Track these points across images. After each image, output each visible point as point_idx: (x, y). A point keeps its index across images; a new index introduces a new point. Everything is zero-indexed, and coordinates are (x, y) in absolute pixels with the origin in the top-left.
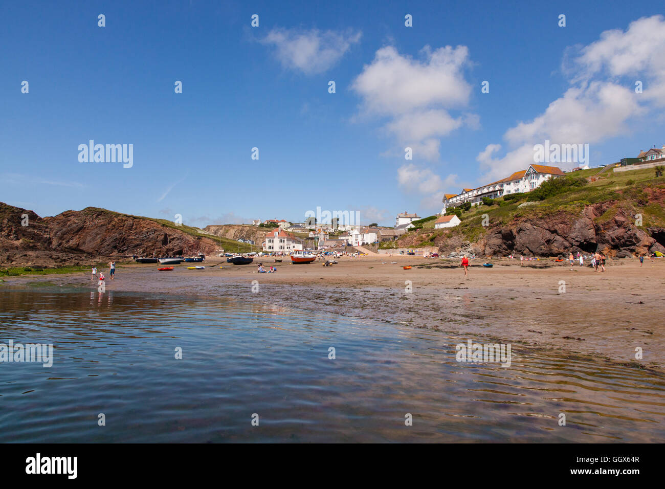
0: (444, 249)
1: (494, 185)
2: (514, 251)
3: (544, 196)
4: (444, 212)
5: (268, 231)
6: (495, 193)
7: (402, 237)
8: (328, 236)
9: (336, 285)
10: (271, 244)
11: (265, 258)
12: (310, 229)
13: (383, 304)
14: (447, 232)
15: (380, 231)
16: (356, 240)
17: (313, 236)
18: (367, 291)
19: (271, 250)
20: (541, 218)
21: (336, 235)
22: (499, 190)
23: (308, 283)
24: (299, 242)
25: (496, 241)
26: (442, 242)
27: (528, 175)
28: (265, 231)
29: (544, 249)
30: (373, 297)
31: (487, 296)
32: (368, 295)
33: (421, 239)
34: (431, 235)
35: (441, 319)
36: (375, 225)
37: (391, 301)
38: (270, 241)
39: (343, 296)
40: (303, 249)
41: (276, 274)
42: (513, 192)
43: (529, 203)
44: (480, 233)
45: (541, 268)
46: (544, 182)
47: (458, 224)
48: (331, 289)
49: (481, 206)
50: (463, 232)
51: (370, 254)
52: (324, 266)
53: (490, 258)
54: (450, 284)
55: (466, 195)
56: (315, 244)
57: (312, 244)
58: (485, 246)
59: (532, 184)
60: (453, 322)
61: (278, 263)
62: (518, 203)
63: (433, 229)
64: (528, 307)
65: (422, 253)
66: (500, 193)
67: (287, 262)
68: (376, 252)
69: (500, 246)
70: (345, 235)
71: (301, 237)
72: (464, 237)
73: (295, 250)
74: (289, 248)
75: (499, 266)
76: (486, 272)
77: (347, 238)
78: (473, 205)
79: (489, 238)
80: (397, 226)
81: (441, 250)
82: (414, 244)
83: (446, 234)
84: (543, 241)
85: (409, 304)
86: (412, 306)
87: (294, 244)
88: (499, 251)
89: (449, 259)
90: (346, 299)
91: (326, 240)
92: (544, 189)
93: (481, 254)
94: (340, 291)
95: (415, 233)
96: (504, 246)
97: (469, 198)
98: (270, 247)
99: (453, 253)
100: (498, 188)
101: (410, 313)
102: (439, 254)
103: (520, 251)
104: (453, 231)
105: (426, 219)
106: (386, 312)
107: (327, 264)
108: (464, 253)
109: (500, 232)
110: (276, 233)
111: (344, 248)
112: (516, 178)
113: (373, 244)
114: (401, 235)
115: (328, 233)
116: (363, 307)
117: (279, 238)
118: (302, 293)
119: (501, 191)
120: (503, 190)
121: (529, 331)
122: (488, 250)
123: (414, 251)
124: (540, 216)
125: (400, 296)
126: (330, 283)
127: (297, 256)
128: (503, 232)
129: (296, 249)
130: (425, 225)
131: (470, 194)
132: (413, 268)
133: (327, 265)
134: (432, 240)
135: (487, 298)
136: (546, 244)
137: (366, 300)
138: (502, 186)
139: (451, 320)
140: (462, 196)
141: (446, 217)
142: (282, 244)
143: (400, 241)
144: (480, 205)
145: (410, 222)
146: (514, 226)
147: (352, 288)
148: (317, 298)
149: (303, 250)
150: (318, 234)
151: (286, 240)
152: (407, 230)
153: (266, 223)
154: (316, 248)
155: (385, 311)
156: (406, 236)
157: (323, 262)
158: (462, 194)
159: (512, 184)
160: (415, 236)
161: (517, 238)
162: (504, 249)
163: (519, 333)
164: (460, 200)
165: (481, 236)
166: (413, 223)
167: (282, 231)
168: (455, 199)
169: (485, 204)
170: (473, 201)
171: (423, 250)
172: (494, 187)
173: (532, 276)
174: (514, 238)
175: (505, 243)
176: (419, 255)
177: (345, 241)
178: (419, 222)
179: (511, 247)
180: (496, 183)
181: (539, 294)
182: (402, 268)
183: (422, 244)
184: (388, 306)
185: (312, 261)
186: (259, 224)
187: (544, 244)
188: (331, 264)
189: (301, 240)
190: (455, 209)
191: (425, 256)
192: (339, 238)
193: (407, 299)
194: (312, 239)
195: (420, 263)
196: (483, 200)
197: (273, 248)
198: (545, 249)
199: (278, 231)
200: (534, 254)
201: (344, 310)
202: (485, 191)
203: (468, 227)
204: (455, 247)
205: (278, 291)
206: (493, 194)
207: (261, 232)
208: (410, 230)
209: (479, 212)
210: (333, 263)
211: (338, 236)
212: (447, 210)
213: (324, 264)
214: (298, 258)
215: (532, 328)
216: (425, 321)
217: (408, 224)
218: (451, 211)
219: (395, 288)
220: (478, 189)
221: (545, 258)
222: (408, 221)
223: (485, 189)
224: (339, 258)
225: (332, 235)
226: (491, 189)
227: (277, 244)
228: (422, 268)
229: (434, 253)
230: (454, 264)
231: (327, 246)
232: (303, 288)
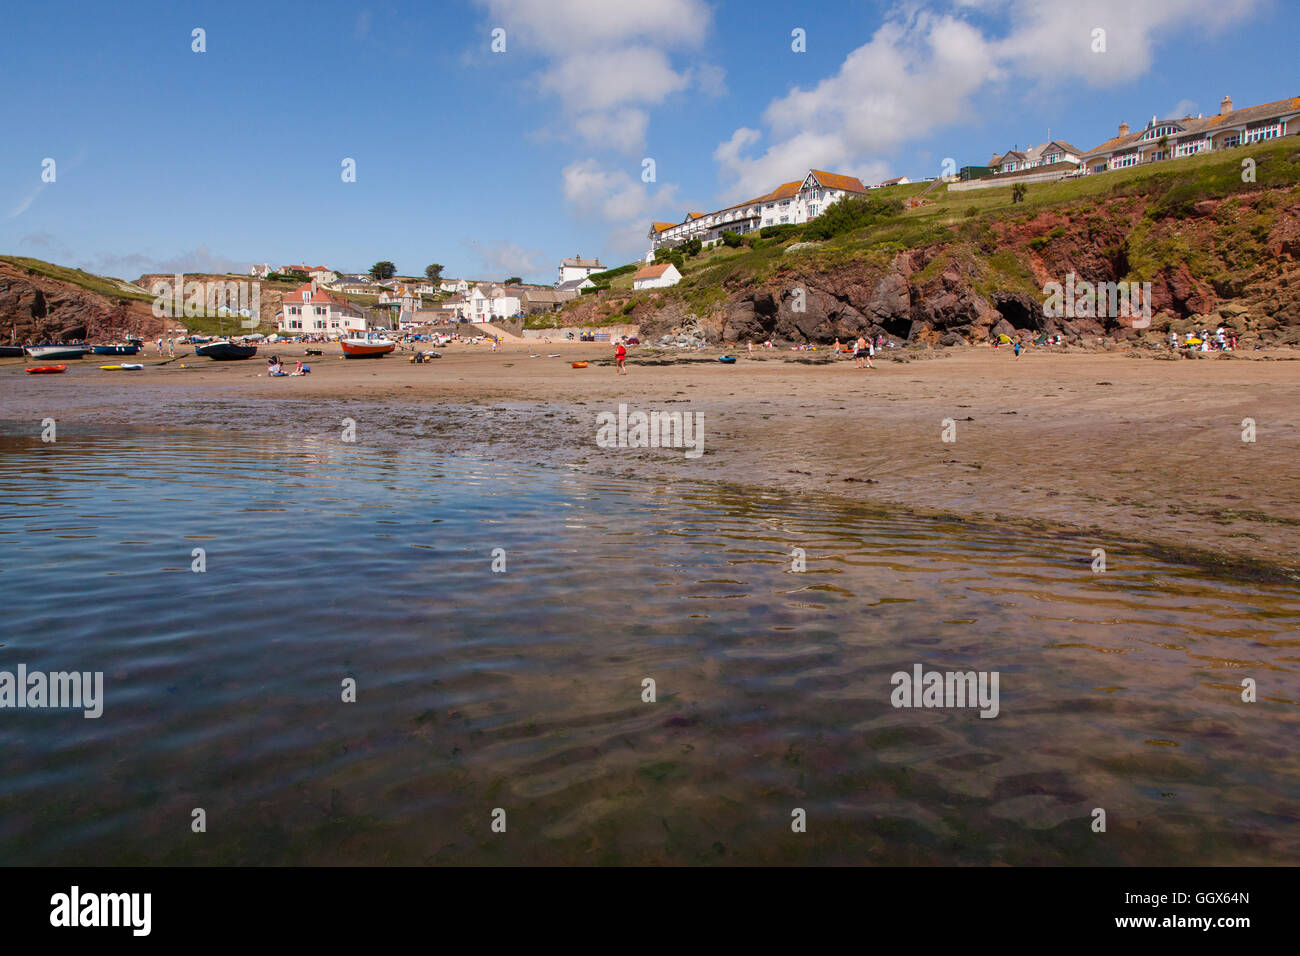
0: (650, 330)
1: (745, 206)
2: (774, 333)
3: (831, 233)
4: (651, 257)
5: (288, 290)
6: (746, 223)
7: (571, 305)
8: (420, 302)
9: (437, 399)
10: (295, 318)
11: (284, 346)
12: (381, 288)
13: (530, 433)
14: (656, 296)
15: (527, 293)
16: (479, 310)
17: (389, 301)
18: (501, 410)
19: (296, 330)
20: (823, 273)
21: (437, 299)
22: (754, 218)
23: (380, 397)
24: (358, 314)
25: (744, 314)
26: (646, 316)
27: (805, 190)
28: (281, 289)
29: (826, 329)
30: (511, 420)
31: (722, 415)
32: (503, 417)
33: (606, 311)
34: (626, 302)
35: (640, 458)
36: (517, 281)
37: (547, 426)
38: (294, 311)
39: (452, 420)
40: (367, 328)
41: (308, 378)
42: (777, 222)
43: (805, 245)
44: (716, 299)
45: (818, 363)
46: (832, 205)
47: (676, 282)
48: (427, 406)
49: (719, 248)
50: (685, 298)
51: (507, 338)
52: (413, 362)
53: (731, 347)
54: (657, 393)
55: (693, 225)
56: (393, 319)
57: (387, 318)
58: (723, 323)
59: (811, 208)
60: (661, 462)
61: (314, 358)
62: (785, 244)
63: (629, 291)
64: (791, 431)
65: (607, 337)
66: (755, 223)
67: (333, 355)
68: (519, 335)
69: (750, 324)
70: (457, 301)
71: (363, 304)
72: (687, 306)
73: (349, 330)
74: (338, 325)
75: (747, 361)
76: (723, 372)
77: (459, 306)
78: (705, 244)
79: (731, 309)
80: (561, 283)
81: (644, 332)
82: (593, 320)
83: (654, 300)
84: (824, 316)
85: (582, 432)
86: (586, 435)
87: (348, 318)
88: (748, 334)
89: (658, 348)
90: (459, 426)
91: (415, 309)
92: (831, 219)
93: (717, 339)
94: (447, 410)
95: (595, 299)
96: (758, 325)
97: (698, 231)
98: (294, 323)
99: (666, 337)
100: (751, 213)
101: (582, 448)
102: (640, 339)
103: (784, 334)
104: (667, 295)
105: (617, 270)
106: (537, 448)
107: (419, 358)
108: (686, 338)
109: (751, 298)
110: (305, 294)
111: (455, 327)
112: (784, 196)
113: (513, 319)
114: (567, 302)
115: (419, 296)
116: (493, 439)
117: (312, 304)
118: (368, 416)
119: (757, 219)
120: (760, 218)
121: (791, 472)
122: (729, 332)
123: (592, 334)
124: (822, 269)
125: (564, 417)
126: (425, 394)
127: (355, 341)
128: (757, 298)
129: (351, 327)
130: (614, 283)
131: (701, 223)
132: (590, 366)
133: (420, 361)
134: (628, 311)
135: (722, 418)
136: (829, 321)
137: (498, 425)
138: (758, 210)
139: (657, 459)
140: (685, 228)
141: (655, 267)
142: (320, 318)
143: (567, 314)
144: (718, 245)
145: (585, 276)
146: (777, 287)
147: (469, 405)
148: (397, 426)
149: (367, 330)
150: (397, 297)
151: (328, 308)
152: (580, 291)
153: (282, 272)
154: (396, 327)
155: (534, 446)
156: (577, 304)
157: (412, 355)
158: (685, 223)
159: (777, 206)
160: (596, 304)
161: (781, 309)
162: (757, 330)
163: (774, 476)
164: (682, 236)
165: (717, 304)
166: (592, 278)
167: (320, 291)
168: (671, 233)
169: (728, 243)
170: (704, 238)
171: (610, 332)
172: (745, 212)
173: (802, 377)
174: (775, 309)
175: (759, 319)
176: (603, 340)
177: (456, 312)
178: (603, 276)
179: (769, 326)
180: (748, 204)
181: (812, 409)
182: (570, 366)
183: (608, 319)
184: (540, 437)
185: (387, 353)
186: (266, 274)
187: (825, 321)
188: (427, 358)
189: (362, 310)
190: (673, 252)
191: (613, 343)
192: (444, 307)
193: (577, 423)
194: (386, 307)
195: (604, 357)
196: (724, 236)
197: (300, 326)
198: (827, 330)
199: (310, 289)
200: (808, 339)
201: (455, 446)
202: (728, 218)
203: (694, 288)
204: (670, 326)
205: (315, 414)
206: (741, 225)
207: (272, 292)
208: (586, 291)
209: (715, 259)
210: (431, 357)
211: (440, 302)
212: (656, 254)
213: (412, 358)
214: (356, 347)
215: (795, 466)
216: (611, 461)
217: (582, 280)
218: (663, 257)
219: (554, 402)
220: (714, 215)
221: (825, 346)
222: (582, 273)
223: (728, 215)
224: (444, 346)
225: (428, 300)
226: (739, 215)
227: (309, 319)
228: (609, 364)
229: (630, 336)
230: (667, 358)
231: (419, 323)
232: (368, 406)
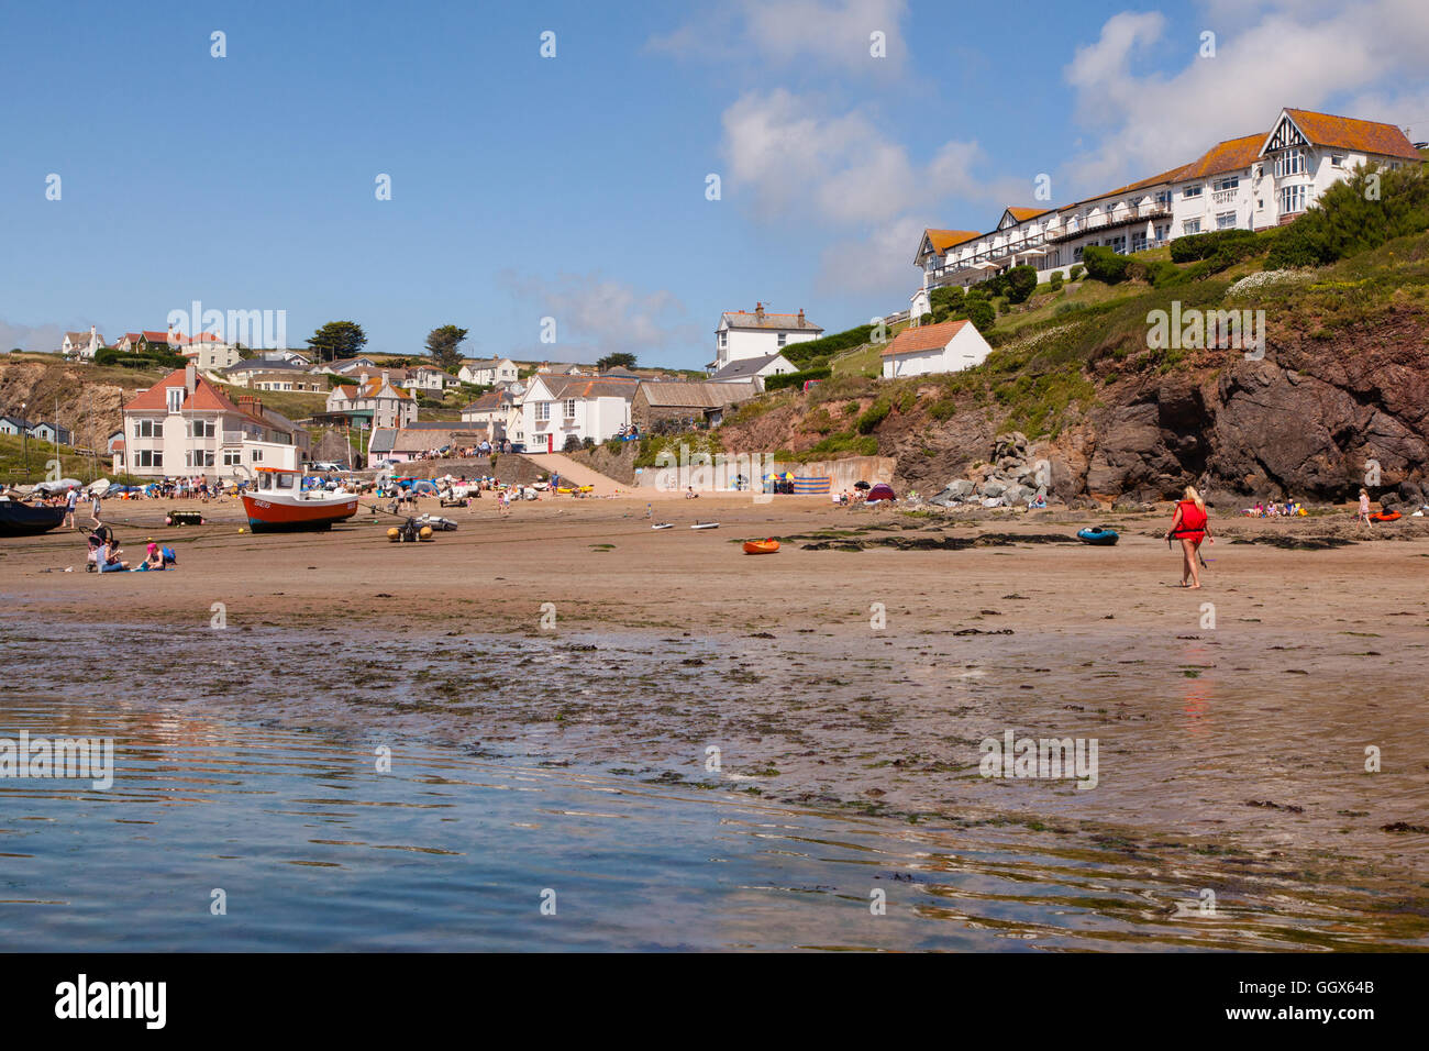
0: (920, 468)
1: (1134, 193)
2: (1206, 477)
3: (1335, 248)
4: (921, 306)
5: (136, 384)
6: (1138, 229)
7: (742, 414)
8: (414, 408)
9: (446, 623)
10: (148, 444)
11: (121, 506)
12: (331, 377)
13: (650, 702)
14: (933, 392)
15: (646, 387)
16: (540, 425)
17: (347, 407)
18: (585, 649)
19: (150, 471)
20: (1320, 339)
21: (449, 401)
22: (1155, 218)
23: (322, 618)
24: (282, 436)
25: (1136, 433)
26: (910, 437)
27: (1272, 153)
28: (122, 382)
29: (1328, 468)
30: (607, 672)
31: (1088, 665)
32: (589, 665)
33: (820, 425)
34: (865, 406)
35: (897, 763)
36: (625, 360)
37: (688, 688)
38: (146, 430)
39: (479, 669)
40: (300, 465)
41: (172, 576)
42: (1210, 225)
43: (1276, 276)
44: (1070, 399)
45: (1311, 546)
46: (1338, 185)
47: (979, 360)
48: (423, 639)
49: (1077, 285)
50: (999, 396)
51: (602, 487)
52: (395, 539)
53: (1106, 507)
54: (938, 613)
55: (1016, 236)
56: (355, 445)
57: (342, 443)
58: (1088, 453)
59: (1288, 195)
60: (947, 774)
61: (184, 531)
62: (1227, 275)
63: (872, 381)
64: (1252, 707)
65: (822, 484)
66: (1158, 230)
67: (225, 525)
68: (627, 479)
69: (1149, 455)
70: (492, 406)
71: (292, 413)
72: (1003, 415)
73: (262, 471)
74: (237, 459)
75: (1143, 539)
76: (1090, 565)
77: (498, 416)
78: (1043, 277)
79: (1106, 421)
80: (722, 365)
81: (906, 472)
82: (790, 446)
83: (928, 402)
84: (1324, 437)
85: (765, 702)
86: (774, 710)
87: (258, 445)
88: (1145, 477)
89: (938, 509)
90: (491, 684)
91: (403, 424)
92: (1335, 217)
93: (1072, 488)
94: (466, 648)
95: (797, 400)
96: (1167, 456)
97: (1028, 247)
98: (146, 454)
99: (955, 485)
100: (1148, 206)
101: (766, 738)
102: (897, 489)
103: (1231, 477)
104: (957, 391)
105: (845, 336)
106: (664, 737)
107: (410, 532)
108: (1001, 485)
109: (1152, 397)
110: (172, 394)
111: (486, 461)
112: (1224, 169)
113: (615, 445)
114: (735, 407)
115: (413, 395)
116: (567, 716)
117: (186, 415)
118: (294, 661)
119: (1162, 220)
120: (1170, 217)
121: (1254, 804)
122: (1101, 475)
123: (789, 477)
124: (1317, 329)
125: (726, 667)
126: (420, 612)
127: (271, 494)
128: (1165, 396)
129: (267, 463)
130: (839, 364)
131: (1034, 230)
132: (784, 548)
133: (410, 538)
134: (869, 427)
135: (1088, 672)
136: (1335, 449)
137: (578, 684)
138: (1165, 199)
139: (939, 766)
140: (999, 242)
141: (932, 329)
142: (201, 443)
143: (733, 433)
144: (1074, 277)
145: (774, 349)
146: (1212, 372)
147: (518, 637)
148: (357, 683)
149: (299, 471)
150: (367, 398)
151: (219, 423)
152: (762, 382)
153: (126, 347)
154: (360, 463)
155: (658, 733)
156: (757, 411)
157: (392, 524)
158: (999, 231)
159: (1208, 191)
160: (799, 412)
161: (1222, 423)
162: (1166, 468)
163: (1212, 814)
164: (992, 259)
165: (1074, 410)
166: (790, 353)
167: (202, 386)
168: (967, 252)
169: (1096, 274)
170: (1043, 263)
171: (830, 472)
172: (1135, 204)
173: (1273, 580)
174: (1208, 420)
175: (1170, 445)
176: (813, 491)
177: (490, 430)
178: (813, 348)
179: (1195, 461)
180: (1143, 187)
181: (1301, 653)
182: (740, 549)
183: (826, 446)
184: (671, 711)
185: (341, 519)
186: (91, 351)
187: (1327, 449)
188: (425, 531)
189: (291, 425)
190: (970, 297)
191: (837, 498)
192: (465, 418)
193: (755, 680)
194: (341, 419)
195: (816, 528)
196: (1087, 258)
197: (158, 461)
198: (1332, 468)
199: (182, 382)
200: (1287, 490)
201: (482, 729)
202: (1097, 218)
203: (1021, 374)
204: (966, 460)
205: (182, 655)
206: (1127, 233)
207: (103, 390)
208: (775, 382)
209: (1068, 308)
210: (435, 529)
211: (457, 408)
212: (933, 299)
213: (393, 531)
214: (276, 508)
215: (1264, 791)
216: (832, 770)
217: (768, 359)
218: (950, 305)
219: (704, 632)
220: (1065, 212)
221: (1329, 506)
222: (767, 344)
223: (1096, 211)
224: (462, 504)
225: (432, 405)
226: (1122, 212)
227: (177, 445)
228: (826, 546)
229: (874, 483)
230: (958, 532)
231: (411, 454)
232: (296, 638)
